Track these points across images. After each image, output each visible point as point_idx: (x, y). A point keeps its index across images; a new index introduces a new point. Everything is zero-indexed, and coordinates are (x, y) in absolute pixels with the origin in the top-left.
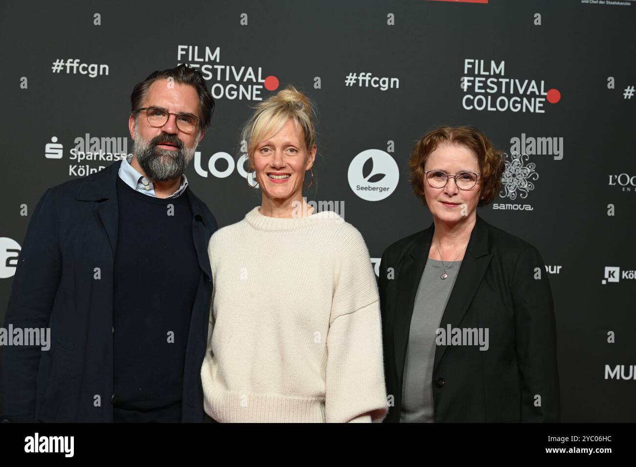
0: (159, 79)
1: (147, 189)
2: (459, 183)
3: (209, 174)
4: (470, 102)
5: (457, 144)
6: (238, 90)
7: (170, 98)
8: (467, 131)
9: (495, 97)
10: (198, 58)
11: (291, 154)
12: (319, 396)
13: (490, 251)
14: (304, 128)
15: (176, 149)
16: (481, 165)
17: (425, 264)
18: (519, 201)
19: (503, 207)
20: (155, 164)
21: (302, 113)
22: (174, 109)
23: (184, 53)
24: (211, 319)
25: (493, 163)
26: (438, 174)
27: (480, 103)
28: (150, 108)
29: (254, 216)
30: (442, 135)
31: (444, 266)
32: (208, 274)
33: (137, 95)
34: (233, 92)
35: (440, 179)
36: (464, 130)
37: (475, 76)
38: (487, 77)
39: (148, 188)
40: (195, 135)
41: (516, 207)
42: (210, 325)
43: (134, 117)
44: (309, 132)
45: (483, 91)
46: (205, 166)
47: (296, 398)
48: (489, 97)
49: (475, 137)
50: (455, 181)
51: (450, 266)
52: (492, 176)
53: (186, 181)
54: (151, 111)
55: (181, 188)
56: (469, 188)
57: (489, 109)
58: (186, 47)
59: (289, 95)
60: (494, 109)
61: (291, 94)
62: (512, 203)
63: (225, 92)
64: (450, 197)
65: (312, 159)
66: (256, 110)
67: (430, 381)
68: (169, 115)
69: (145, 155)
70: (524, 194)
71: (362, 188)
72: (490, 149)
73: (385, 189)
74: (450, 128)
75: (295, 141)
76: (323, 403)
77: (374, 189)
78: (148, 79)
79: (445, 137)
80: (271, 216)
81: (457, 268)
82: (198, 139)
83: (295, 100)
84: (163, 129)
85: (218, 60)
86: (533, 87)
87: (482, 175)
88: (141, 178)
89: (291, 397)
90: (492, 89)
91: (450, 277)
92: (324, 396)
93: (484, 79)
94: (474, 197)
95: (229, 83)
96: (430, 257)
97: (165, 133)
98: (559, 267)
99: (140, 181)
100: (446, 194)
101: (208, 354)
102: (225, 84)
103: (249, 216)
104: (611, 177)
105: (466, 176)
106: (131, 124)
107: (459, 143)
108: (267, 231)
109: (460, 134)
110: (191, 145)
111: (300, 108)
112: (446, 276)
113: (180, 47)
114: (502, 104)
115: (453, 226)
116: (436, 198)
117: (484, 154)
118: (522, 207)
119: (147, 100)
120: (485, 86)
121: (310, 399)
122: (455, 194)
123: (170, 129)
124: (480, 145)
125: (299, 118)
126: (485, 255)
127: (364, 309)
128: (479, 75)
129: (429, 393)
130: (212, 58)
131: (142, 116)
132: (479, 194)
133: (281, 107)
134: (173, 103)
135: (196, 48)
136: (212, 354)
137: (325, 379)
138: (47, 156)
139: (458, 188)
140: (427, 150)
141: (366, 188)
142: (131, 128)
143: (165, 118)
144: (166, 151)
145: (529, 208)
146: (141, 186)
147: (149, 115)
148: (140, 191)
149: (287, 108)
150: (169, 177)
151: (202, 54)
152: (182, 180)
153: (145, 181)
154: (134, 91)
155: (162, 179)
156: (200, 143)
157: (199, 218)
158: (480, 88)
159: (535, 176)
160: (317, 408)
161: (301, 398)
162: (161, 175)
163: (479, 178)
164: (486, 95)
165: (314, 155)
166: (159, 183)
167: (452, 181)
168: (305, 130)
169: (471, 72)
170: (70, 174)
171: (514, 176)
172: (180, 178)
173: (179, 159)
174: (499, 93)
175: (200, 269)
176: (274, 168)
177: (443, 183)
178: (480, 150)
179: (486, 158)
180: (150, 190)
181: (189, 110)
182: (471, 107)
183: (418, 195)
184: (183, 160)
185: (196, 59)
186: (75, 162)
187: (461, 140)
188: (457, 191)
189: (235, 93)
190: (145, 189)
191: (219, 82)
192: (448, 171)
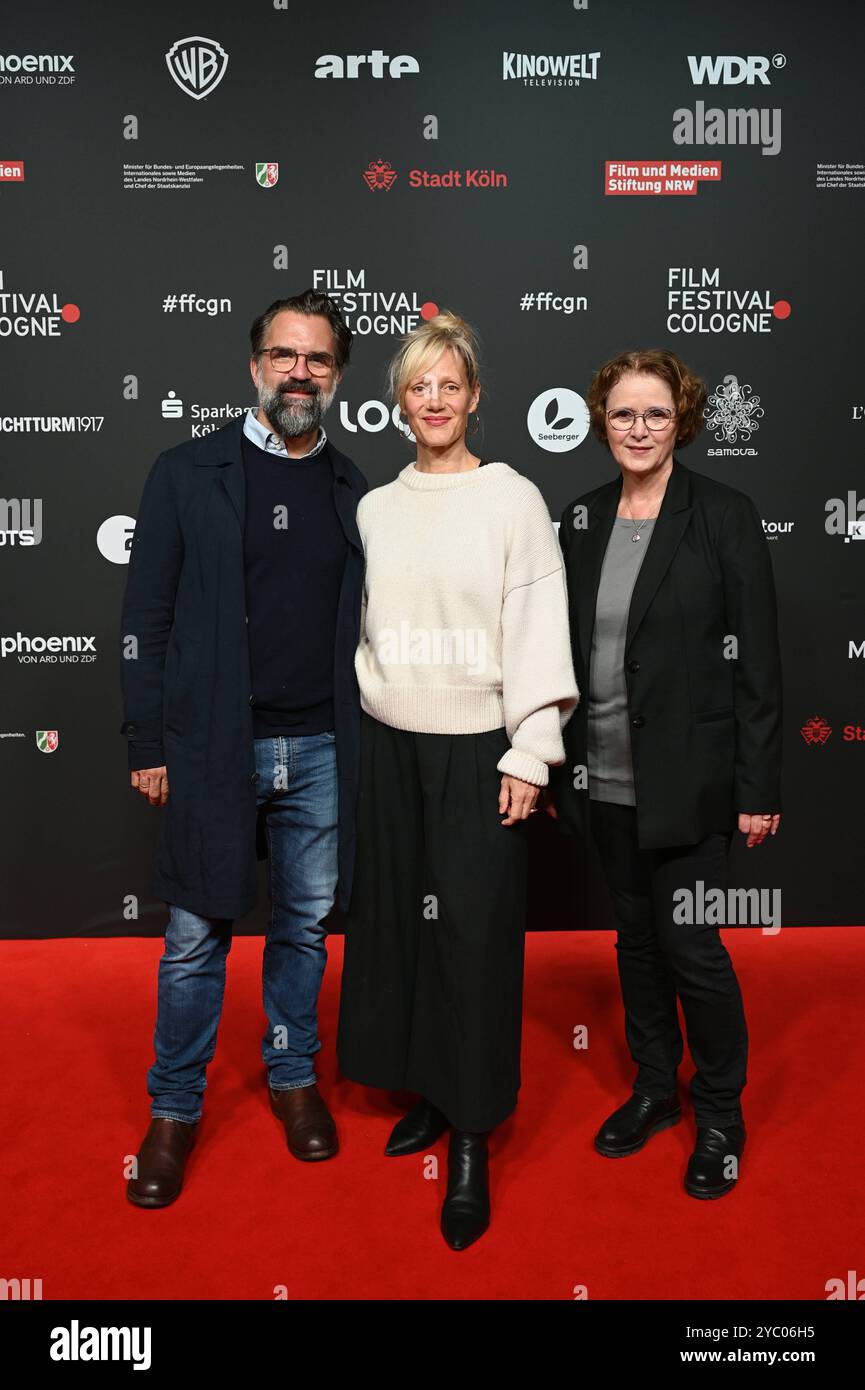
0: (282, 311)
1: (277, 449)
2: (649, 423)
3: (359, 427)
4: (676, 323)
5: (644, 373)
6: (388, 322)
7: (295, 335)
8: (658, 355)
9: (707, 315)
10: (339, 284)
11: (452, 392)
12: (496, 685)
13: (691, 506)
14: (465, 360)
15: (308, 397)
16: (676, 397)
17: (613, 524)
18: (739, 444)
19: (720, 453)
20: (285, 418)
21: (462, 341)
22: (304, 348)
23: (321, 279)
24: (363, 601)
25: (690, 395)
26: (623, 414)
27: (689, 323)
28: (274, 349)
29: (409, 474)
30: (625, 364)
31: (635, 525)
32: (358, 546)
33: (257, 332)
34: (382, 326)
35: (625, 419)
36: (652, 354)
37: (682, 290)
38: (698, 290)
39: (278, 447)
40: (331, 377)
41: (736, 452)
42: (363, 607)
43: (256, 361)
44: (472, 366)
45: (693, 308)
46: (353, 419)
47: (468, 688)
48: (701, 315)
49: (668, 363)
50: (644, 420)
51: (642, 525)
52: (690, 411)
53: (324, 436)
54: (275, 352)
55: (319, 444)
56: (662, 427)
57: (701, 330)
58: (323, 272)
59: (444, 322)
60: (708, 331)
61: (446, 320)
62: (731, 447)
63: (373, 325)
64: (639, 441)
65: (476, 401)
66: (404, 342)
67: (621, 666)
68: (297, 356)
69: (271, 406)
70: (746, 436)
71: (545, 437)
72: (686, 377)
73: (573, 437)
74: (635, 354)
75: (456, 376)
76: (500, 693)
77: (560, 437)
78: (269, 311)
79: (630, 366)
80: (429, 472)
81: (651, 526)
82: (335, 382)
83: (452, 327)
84: (292, 374)
85: (363, 287)
86: (756, 300)
87: (677, 411)
88: (270, 435)
89: (462, 688)
90: (704, 304)
91: (643, 538)
92: (501, 684)
93: (693, 293)
94: (668, 438)
95: (377, 314)
96: (618, 515)
97: (294, 380)
98: (791, 524)
99: (268, 440)
100: (633, 437)
101: (362, 642)
102: (373, 316)
103: (403, 474)
104: (855, 409)
105: (657, 413)
106: (253, 369)
107: (647, 372)
108: (424, 490)
109: (648, 360)
110: (329, 389)
111: (459, 336)
112: (638, 538)
113: (316, 272)
114: (717, 323)
115: (643, 477)
116: (621, 442)
117: (679, 383)
118: (743, 452)
119: (270, 338)
120: (696, 302)
121: (484, 689)
122: (646, 437)
123: (300, 374)
124: (674, 374)
125: (459, 348)
126: (684, 510)
127: (546, 579)
128: (688, 288)
129: (621, 679)
130: (356, 284)
131: (265, 359)
132: (675, 434)
133: (436, 335)
134: (301, 341)
135: (336, 272)
136: (367, 641)
137: (501, 665)
138: (165, 415)
139: (649, 429)
140: (608, 383)
141: (550, 438)
142: (253, 374)
143: (292, 361)
144: (296, 400)
145: (752, 452)
146: (271, 445)
147: (273, 357)
148: (269, 451)
149: (443, 337)
150: (302, 433)
151: (343, 280)
152: (320, 434)
153: (275, 439)
154: (254, 327)
155: (294, 435)
156: (338, 387)
157: (342, 480)
158: (688, 304)
159: (759, 412)
160: (494, 698)
161: (473, 688)
162: (292, 430)
163: (673, 414)
164: (696, 313)
165: (477, 395)
166: (291, 441)
167: (640, 420)
168: (466, 362)
169: (677, 285)
170: (193, 436)
171: (733, 413)
172: (316, 432)
173: (314, 409)
174: (713, 310)
175: (347, 541)
176: (431, 410)
177: (629, 425)
178: (672, 380)
179: (682, 389)
180: (281, 449)
181: (322, 348)
182: (679, 329)
183: (600, 439)
184: (319, 409)
185: (336, 286)
186: (198, 421)
187: (648, 368)
188: (647, 433)
189: (386, 326)
190: (275, 449)
191: (365, 314)
192: (635, 408)
